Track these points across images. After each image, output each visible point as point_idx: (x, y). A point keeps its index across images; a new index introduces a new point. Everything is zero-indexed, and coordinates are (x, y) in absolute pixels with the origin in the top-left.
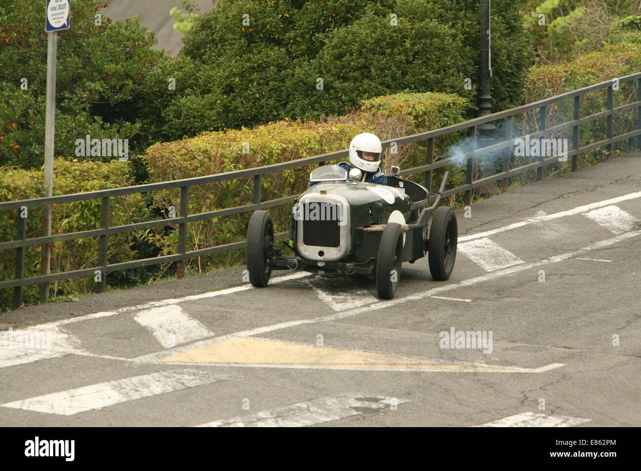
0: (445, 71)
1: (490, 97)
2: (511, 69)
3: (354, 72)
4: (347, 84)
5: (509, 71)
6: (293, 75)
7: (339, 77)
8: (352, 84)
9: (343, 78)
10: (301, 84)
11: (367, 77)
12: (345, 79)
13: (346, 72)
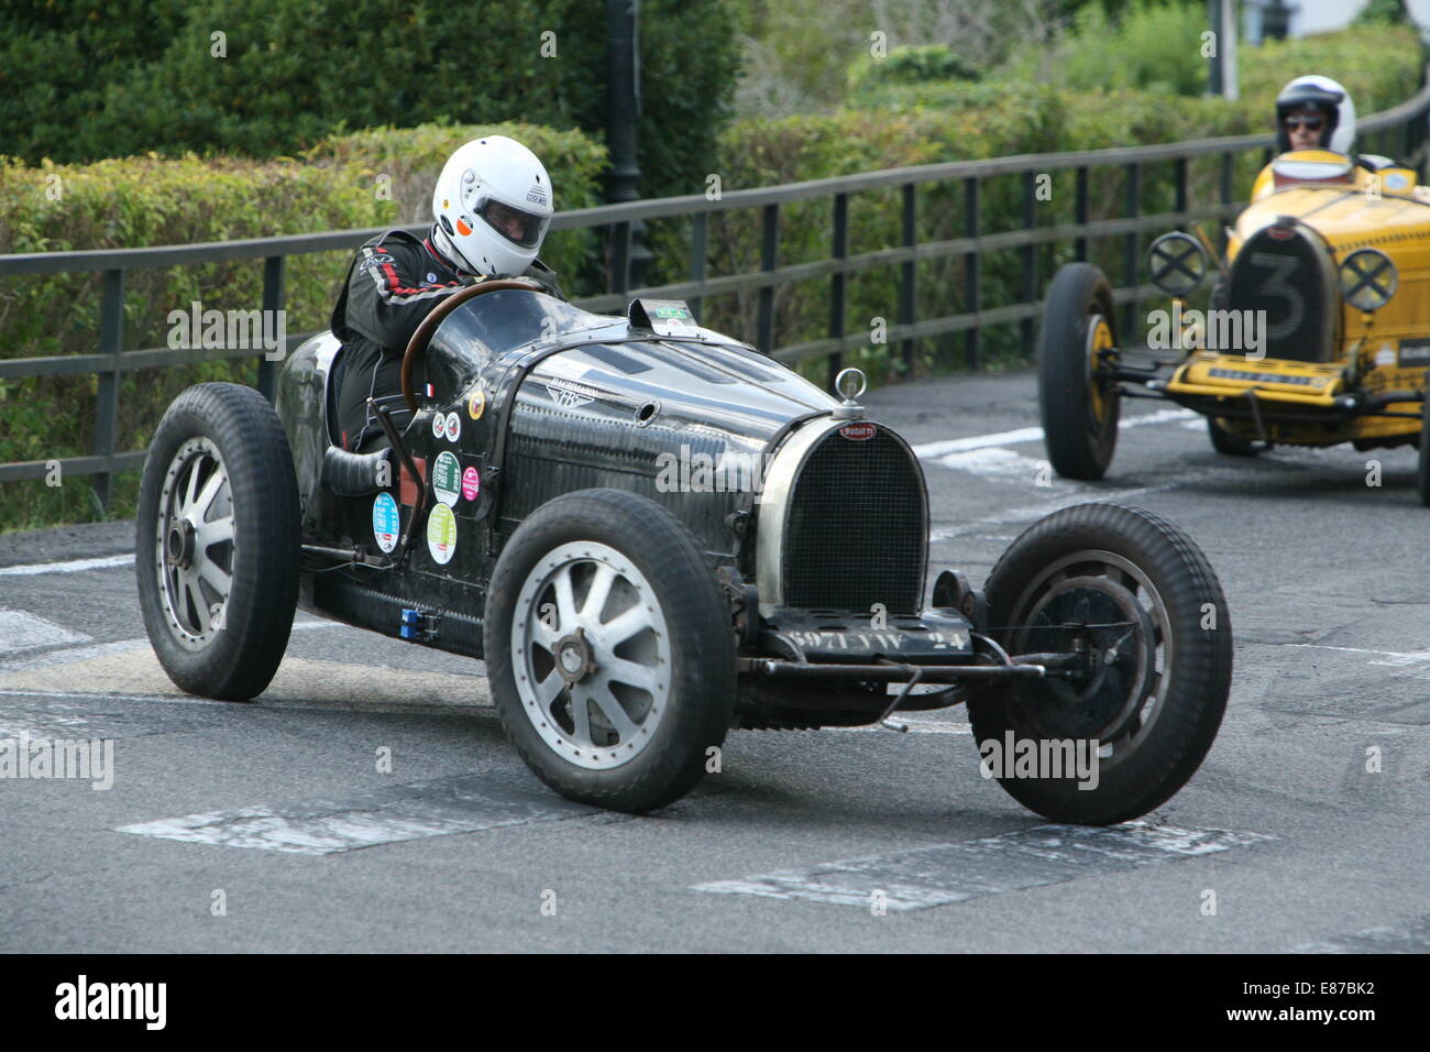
0: (520, 92)
1: (634, 171)
2: (688, 98)
3: (271, 92)
4: (253, 126)
5: (685, 105)
6: (101, 107)
7: (229, 109)
8: (269, 127)
9: (241, 110)
10: (123, 129)
11: (307, 108)
12: (246, 114)
13: (250, 96)
